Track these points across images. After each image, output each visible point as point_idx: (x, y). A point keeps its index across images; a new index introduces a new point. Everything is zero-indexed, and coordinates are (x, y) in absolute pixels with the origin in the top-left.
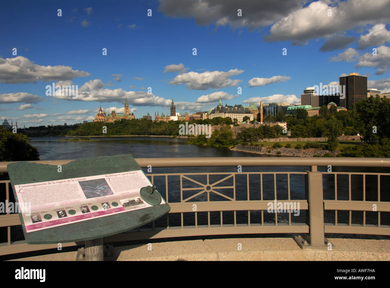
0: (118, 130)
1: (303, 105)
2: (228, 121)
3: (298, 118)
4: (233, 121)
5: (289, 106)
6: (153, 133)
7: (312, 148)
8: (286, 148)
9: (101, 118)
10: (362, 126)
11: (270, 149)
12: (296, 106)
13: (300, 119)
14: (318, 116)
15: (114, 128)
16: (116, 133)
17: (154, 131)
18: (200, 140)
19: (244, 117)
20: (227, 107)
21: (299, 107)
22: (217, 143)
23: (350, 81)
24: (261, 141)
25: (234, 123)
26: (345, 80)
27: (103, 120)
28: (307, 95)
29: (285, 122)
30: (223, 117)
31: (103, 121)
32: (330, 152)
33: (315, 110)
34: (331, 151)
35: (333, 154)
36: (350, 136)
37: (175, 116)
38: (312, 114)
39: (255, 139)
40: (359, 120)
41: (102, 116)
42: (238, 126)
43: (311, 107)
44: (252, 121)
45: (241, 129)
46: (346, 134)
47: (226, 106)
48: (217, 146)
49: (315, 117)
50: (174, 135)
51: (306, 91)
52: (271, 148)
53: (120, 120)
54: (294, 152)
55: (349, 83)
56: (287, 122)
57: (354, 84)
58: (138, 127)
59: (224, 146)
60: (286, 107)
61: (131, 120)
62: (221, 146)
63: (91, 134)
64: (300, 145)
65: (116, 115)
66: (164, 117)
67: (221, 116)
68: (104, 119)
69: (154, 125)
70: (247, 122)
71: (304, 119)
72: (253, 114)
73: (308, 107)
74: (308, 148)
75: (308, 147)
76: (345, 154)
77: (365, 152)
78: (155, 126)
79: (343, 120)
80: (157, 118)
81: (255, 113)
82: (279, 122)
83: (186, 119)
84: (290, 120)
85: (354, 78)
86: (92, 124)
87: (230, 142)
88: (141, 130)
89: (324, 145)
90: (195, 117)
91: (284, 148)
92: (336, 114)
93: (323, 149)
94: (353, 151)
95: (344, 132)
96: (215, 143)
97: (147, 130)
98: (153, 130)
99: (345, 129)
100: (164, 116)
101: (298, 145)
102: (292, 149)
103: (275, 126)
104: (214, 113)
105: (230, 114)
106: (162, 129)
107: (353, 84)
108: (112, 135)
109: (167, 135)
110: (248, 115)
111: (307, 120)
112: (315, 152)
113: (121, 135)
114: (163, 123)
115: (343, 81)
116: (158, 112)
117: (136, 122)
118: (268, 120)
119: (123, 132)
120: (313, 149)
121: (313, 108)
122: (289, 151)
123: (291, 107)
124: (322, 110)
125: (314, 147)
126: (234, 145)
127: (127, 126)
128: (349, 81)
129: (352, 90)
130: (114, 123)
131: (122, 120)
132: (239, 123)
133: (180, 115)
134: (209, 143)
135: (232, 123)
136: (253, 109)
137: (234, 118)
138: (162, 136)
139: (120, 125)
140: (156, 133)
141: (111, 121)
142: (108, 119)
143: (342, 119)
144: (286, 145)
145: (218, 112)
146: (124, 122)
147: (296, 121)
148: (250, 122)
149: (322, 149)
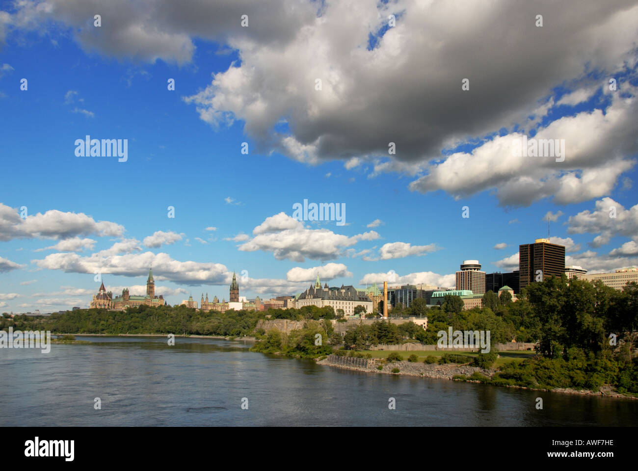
0: (132, 324)
1: (459, 290)
2: (327, 313)
3: (447, 311)
4: (336, 313)
5: (435, 291)
6: (195, 331)
7: (453, 363)
8: (409, 363)
9: (102, 301)
10: (537, 327)
11: (382, 363)
12: (447, 290)
13: (449, 313)
14: (479, 309)
15: (124, 320)
16: (128, 330)
17: (197, 328)
18: (269, 345)
19: (356, 306)
20: (327, 290)
21: (452, 293)
22: (298, 351)
23: (538, 252)
24: (374, 349)
25: (338, 316)
26: (529, 250)
27: (105, 305)
28: (466, 272)
29: (425, 317)
30: (320, 306)
31: (107, 307)
32: (483, 370)
33: (477, 299)
34: (484, 368)
35: (486, 373)
36: (524, 344)
37: (238, 301)
38: (471, 305)
39: (363, 344)
40: (532, 315)
41: (104, 299)
42: (344, 322)
43: (472, 293)
44: (369, 314)
45: (350, 327)
46: (518, 340)
47: (326, 287)
48: (297, 355)
49: (476, 310)
50: (232, 335)
51: (463, 267)
52: (384, 362)
53: (138, 307)
54: (422, 370)
55: (535, 256)
56: (428, 318)
57: (544, 258)
58: (169, 320)
59: (308, 356)
60: (431, 292)
61: (157, 307)
62: (304, 356)
63: (82, 330)
64: (433, 358)
65: (131, 297)
66: (218, 304)
67: (316, 305)
68: (108, 305)
69: (198, 316)
70: (360, 316)
71: (456, 313)
72: (372, 303)
73: (467, 293)
74: (445, 363)
75: (446, 360)
76: (505, 375)
77: (539, 371)
78: (200, 318)
79: (522, 317)
80: (205, 304)
81: (376, 301)
82: (414, 318)
83: (256, 308)
84: (433, 314)
85: (544, 248)
86: (84, 312)
87: (319, 350)
88: (175, 325)
89: (472, 357)
90: (274, 304)
91: (405, 362)
92: (509, 306)
93: (471, 365)
94: (520, 369)
95: (516, 336)
96: (294, 351)
97: (185, 326)
98: (195, 325)
99: (518, 332)
100: (218, 302)
101: (429, 357)
102: (420, 364)
103: (406, 323)
104: (305, 298)
105: (332, 301)
106: (212, 324)
107: (541, 257)
108: (121, 332)
109: (221, 335)
110: (363, 304)
111: (461, 315)
112: (456, 370)
113: (137, 333)
114: (215, 314)
115: (525, 251)
116: (207, 295)
117: (165, 311)
118: (396, 313)
119: (142, 327)
120: (454, 365)
121: (475, 295)
122: (414, 368)
123: (438, 293)
124: (486, 299)
125: (457, 360)
126: (326, 354)
127: (150, 318)
128: (536, 252)
129: (539, 267)
130: (126, 312)
131: (141, 306)
132: (346, 317)
133: (248, 301)
134: (285, 350)
135: (334, 317)
136: (373, 294)
137: (338, 308)
138: (211, 337)
139: (137, 315)
140: (201, 332)
141: (120, 307)
142: (115, 304)
143: (519, 315)
144: (409, 357)
145: (312, 297)
146: (144, 311)
147: (443, 317)
148: (366, 316)
149: (469, 364)
